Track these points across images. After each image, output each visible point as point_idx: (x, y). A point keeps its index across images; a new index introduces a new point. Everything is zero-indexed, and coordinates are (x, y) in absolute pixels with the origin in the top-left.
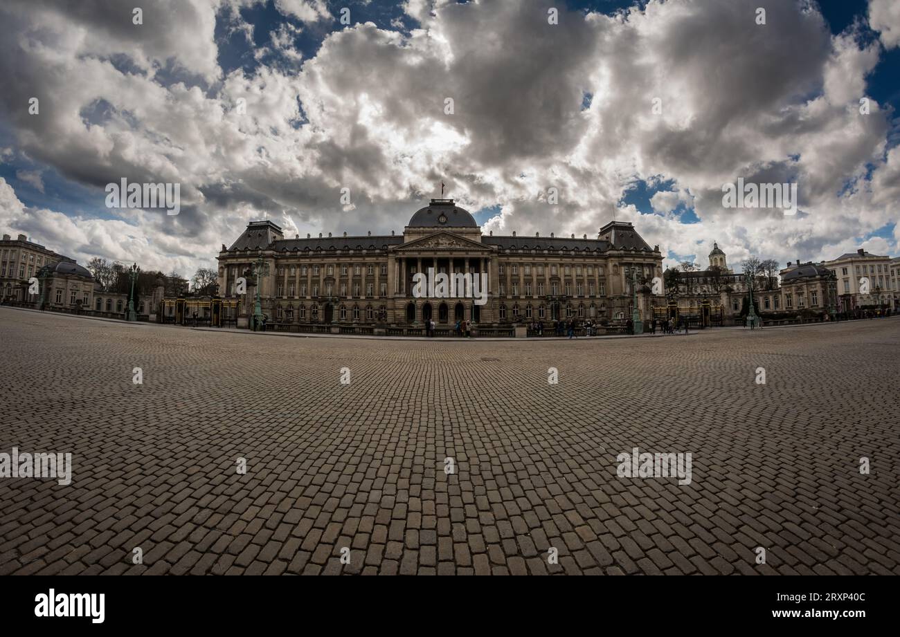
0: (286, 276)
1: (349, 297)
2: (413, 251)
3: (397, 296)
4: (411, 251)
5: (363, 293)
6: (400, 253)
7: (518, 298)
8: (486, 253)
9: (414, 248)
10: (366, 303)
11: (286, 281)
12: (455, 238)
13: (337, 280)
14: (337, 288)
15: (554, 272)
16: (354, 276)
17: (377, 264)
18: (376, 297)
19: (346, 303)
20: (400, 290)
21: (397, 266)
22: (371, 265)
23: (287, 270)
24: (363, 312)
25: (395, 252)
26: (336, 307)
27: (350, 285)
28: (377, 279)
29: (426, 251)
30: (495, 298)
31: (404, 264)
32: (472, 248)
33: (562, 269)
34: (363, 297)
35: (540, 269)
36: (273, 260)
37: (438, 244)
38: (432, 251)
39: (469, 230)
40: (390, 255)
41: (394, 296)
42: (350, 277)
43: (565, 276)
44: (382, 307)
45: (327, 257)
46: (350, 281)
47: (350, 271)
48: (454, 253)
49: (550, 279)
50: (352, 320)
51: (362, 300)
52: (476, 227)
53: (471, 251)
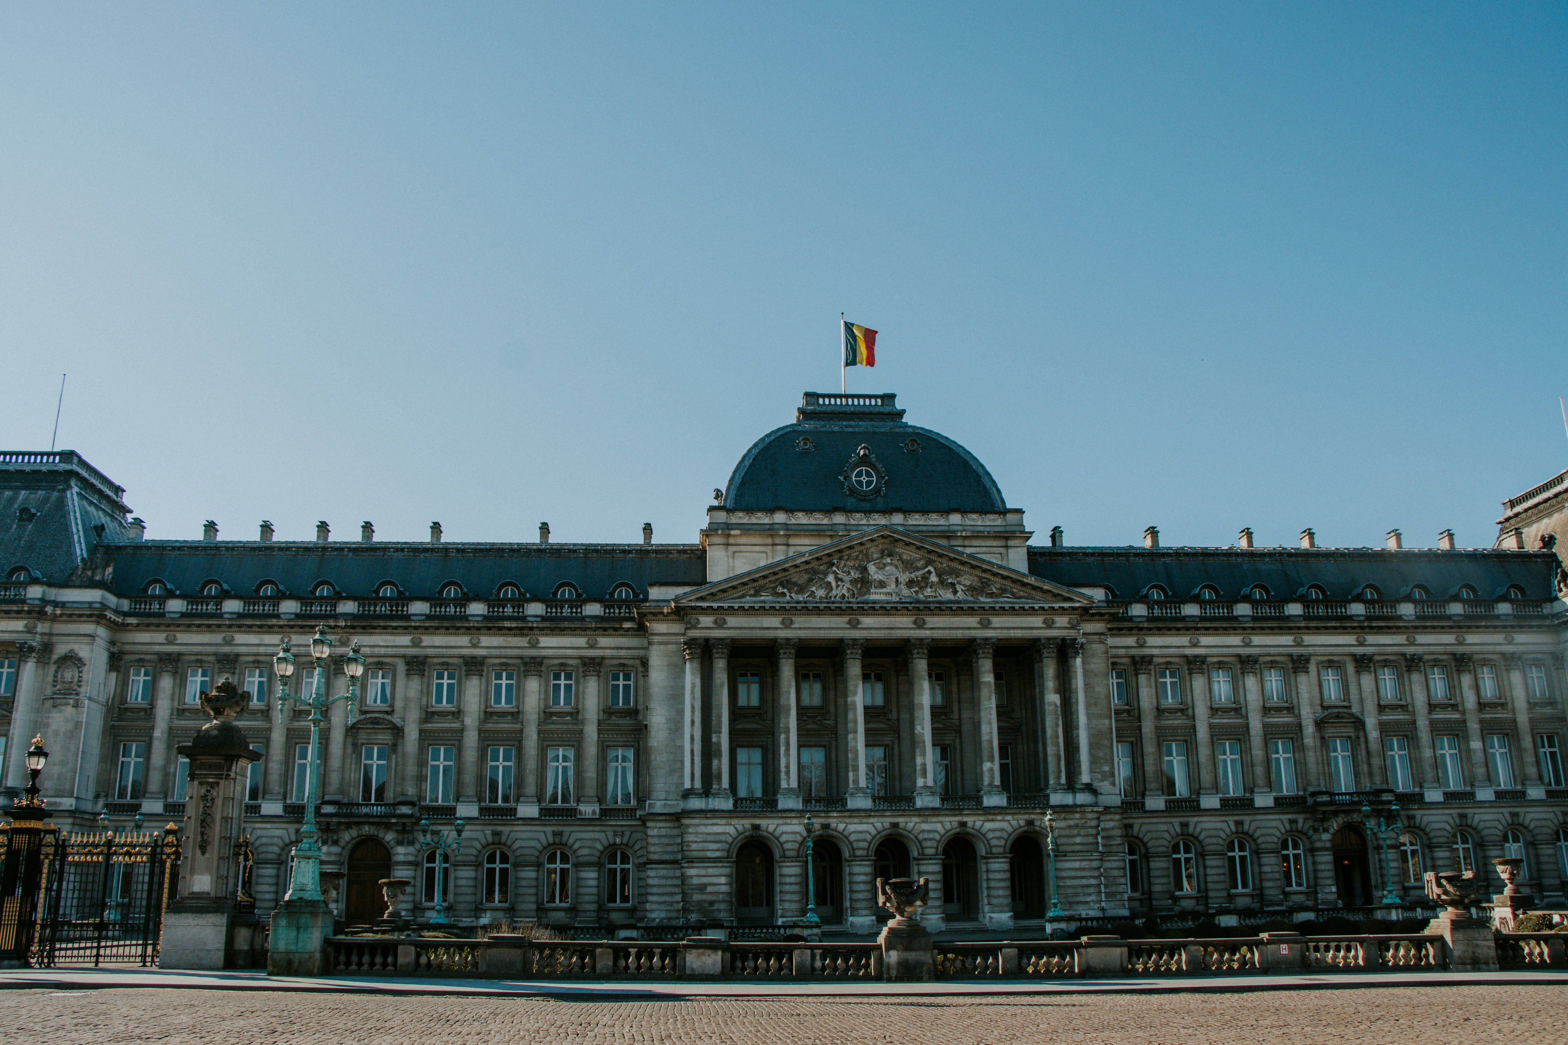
0: (163, 708)
1: (467, 810)
2: (763, 611)
3: (696, 803)
4: (751, 611)
5: (531, 788)
6: (706, 620)
7: (1191, 806)
8: (1062, 621)
9: (766, 598)
10: (542, 835)
11: (159, 732)
12: (932, 556)
13: (412, 734)
14: (411, 769)
15: (1333, 692)
16: (488, 715)
17: (592, 665)
18: (589, 809)
19: (448, 833)
20: (708, 775)
21: (691, 678)
22: (562, 668)
23: (166, 683)
24: (529, 874)
25: (681, 613)
26: (402, 853)
27: (470, 754)
28: (591, 732)
29: (817, 611)
30: (1107, 809)
31: (720, 665)
32: (1005, 601)
33: (1367, 680)
34: (528, 810)
35: (1274, 681)
36: (102, 632)
37: (864, 582)
38: (839, 611)
39: (975, 520)
40: (659, 627)
41: (679, 806)
42: (471, 721)
43: (1382, 708)
44: (611, 853)
45: (367, 629)
46: (471, 739)
47: (473, 691)
48: (933, 621)
49: (1319, 724)
50: (477, 911)
51: (528, 821)
52: (1004, 512)
53: (1003, 611)
